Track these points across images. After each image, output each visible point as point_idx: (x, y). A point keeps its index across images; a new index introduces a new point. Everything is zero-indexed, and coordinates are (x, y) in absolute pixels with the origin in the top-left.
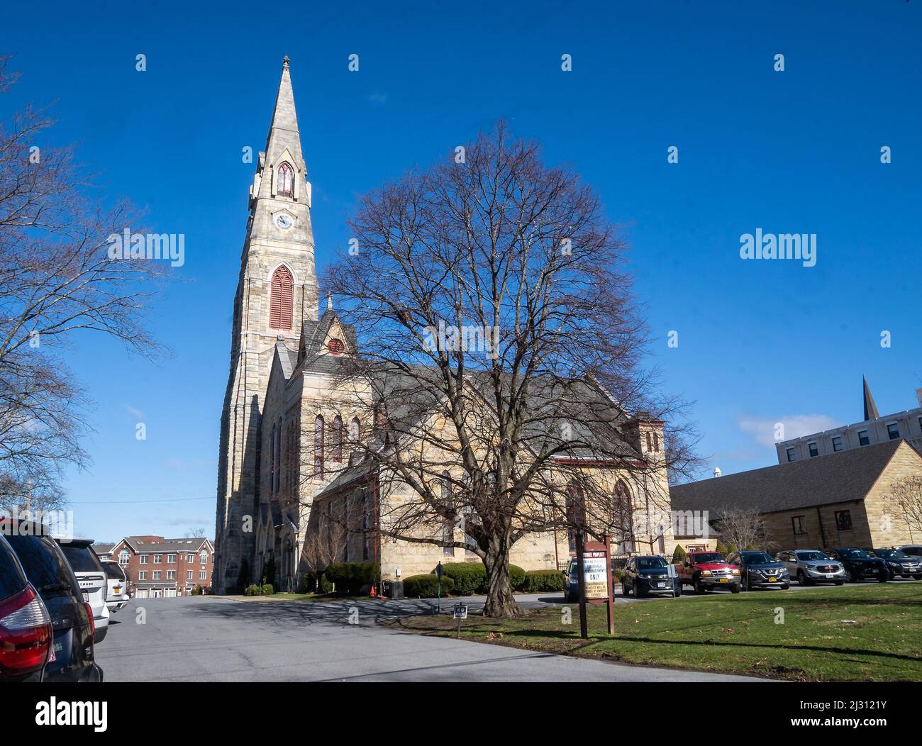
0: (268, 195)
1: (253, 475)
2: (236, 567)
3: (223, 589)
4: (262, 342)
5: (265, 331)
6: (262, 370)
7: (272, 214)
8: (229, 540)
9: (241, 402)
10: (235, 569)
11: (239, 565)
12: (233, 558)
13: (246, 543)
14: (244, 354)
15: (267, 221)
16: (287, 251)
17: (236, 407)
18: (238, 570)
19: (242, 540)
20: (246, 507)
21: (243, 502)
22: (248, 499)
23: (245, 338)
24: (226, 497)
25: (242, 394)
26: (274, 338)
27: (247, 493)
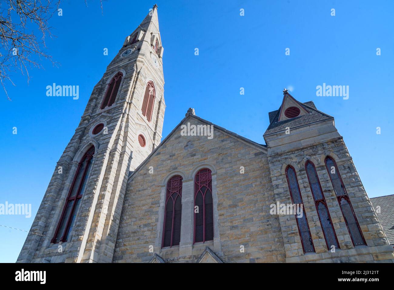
5: (139, 110)
7: (151, 52)
15: (148, 53)
17: (114, 150)
20: (106, 255)
21: (105, 249)
22: (110, 247)
23: (128, 105)
24: (82, 236)
25: (121, 142)
26: (142, 119)
27: (110, 240)
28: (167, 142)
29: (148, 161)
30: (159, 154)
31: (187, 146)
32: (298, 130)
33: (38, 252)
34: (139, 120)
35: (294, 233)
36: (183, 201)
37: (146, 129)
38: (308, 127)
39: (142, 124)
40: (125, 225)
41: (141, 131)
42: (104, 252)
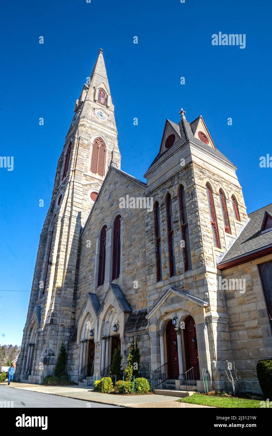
0: (92, 100)
1: (73, 272)
2: (53, 355)
3: (39, 378)
4: (84, 178)
5: (87, 172)
6: (84, 196)
7: (94, 109)
8: (49, 328)
9: (67, 214)
10: (52, 357)
11: (57, 352)
12: (51, 346)
13: (64, 331)
14: (72, 183)
15: (91, 112)
16: (102, 130)
17: (64, 217)
18: (56, 357)
19: (60, 329)
20: (66, 298)
21: (64, 294)
22: (68, 292)
23: (74, 173)
24: (48, 289)
25: (69, 209)
26: (92, 178)
27: (68, 287)
28: (100, 196)
29: (90, 217)
30: (96, 209)
31: (110, 197)
32: (165, 162)
33: (37, 302)
34: (89, 180)
35: (152, 266)
36: (106, 247)
37: (98, 185)
38: (172, 157)
39: (92, 182)
40: (80, 273)
41: (93, 189)
42: (64, 296)
